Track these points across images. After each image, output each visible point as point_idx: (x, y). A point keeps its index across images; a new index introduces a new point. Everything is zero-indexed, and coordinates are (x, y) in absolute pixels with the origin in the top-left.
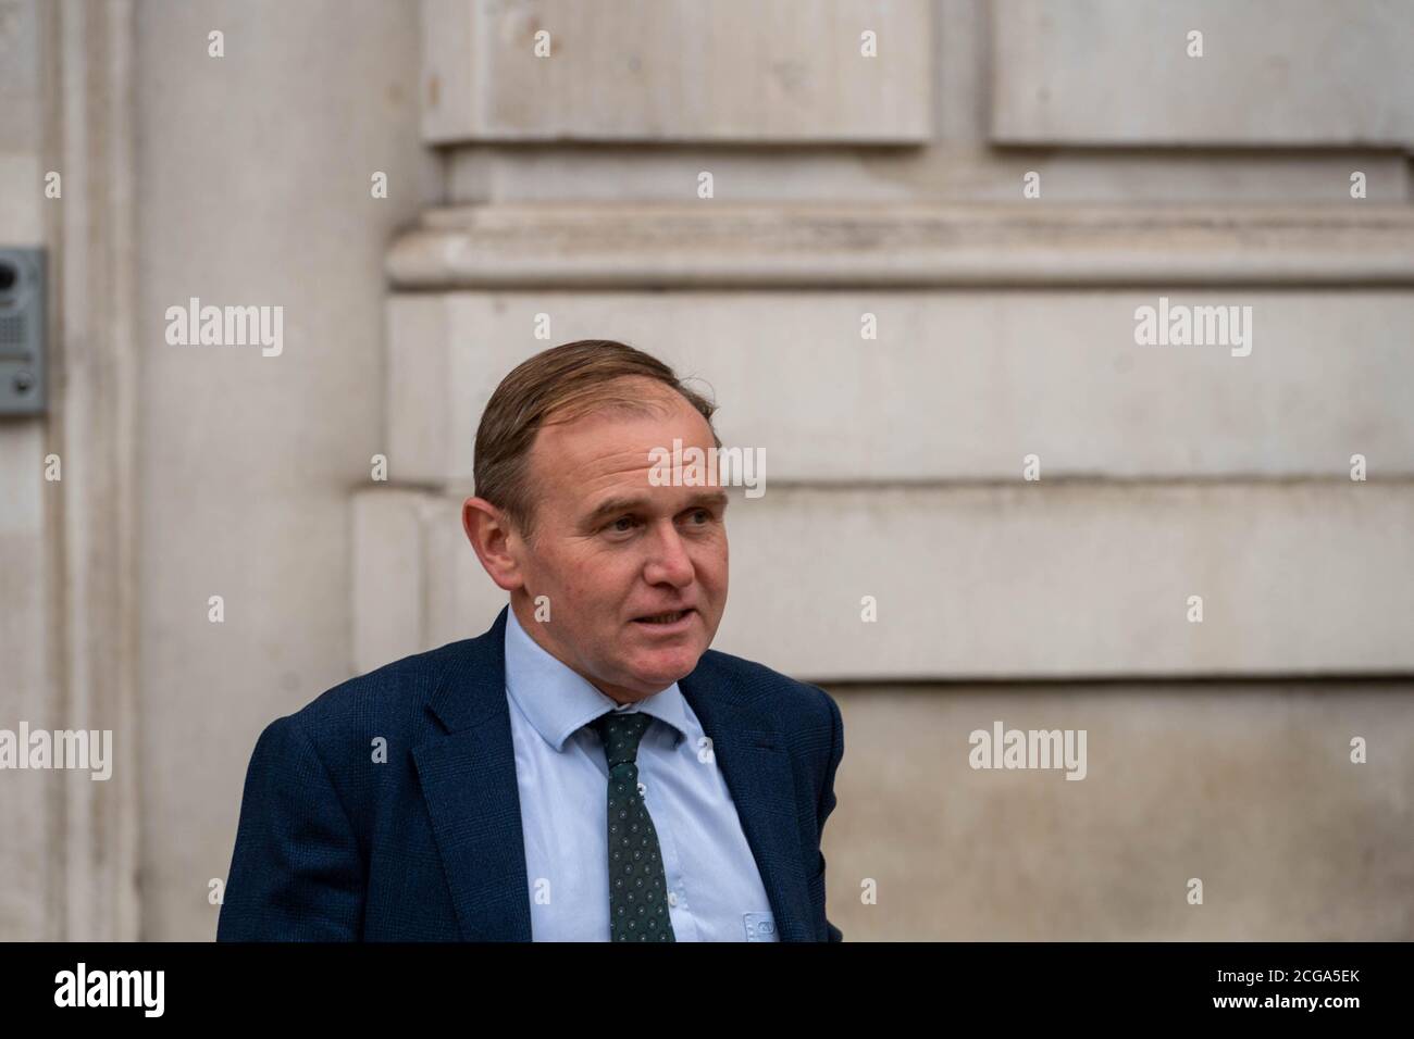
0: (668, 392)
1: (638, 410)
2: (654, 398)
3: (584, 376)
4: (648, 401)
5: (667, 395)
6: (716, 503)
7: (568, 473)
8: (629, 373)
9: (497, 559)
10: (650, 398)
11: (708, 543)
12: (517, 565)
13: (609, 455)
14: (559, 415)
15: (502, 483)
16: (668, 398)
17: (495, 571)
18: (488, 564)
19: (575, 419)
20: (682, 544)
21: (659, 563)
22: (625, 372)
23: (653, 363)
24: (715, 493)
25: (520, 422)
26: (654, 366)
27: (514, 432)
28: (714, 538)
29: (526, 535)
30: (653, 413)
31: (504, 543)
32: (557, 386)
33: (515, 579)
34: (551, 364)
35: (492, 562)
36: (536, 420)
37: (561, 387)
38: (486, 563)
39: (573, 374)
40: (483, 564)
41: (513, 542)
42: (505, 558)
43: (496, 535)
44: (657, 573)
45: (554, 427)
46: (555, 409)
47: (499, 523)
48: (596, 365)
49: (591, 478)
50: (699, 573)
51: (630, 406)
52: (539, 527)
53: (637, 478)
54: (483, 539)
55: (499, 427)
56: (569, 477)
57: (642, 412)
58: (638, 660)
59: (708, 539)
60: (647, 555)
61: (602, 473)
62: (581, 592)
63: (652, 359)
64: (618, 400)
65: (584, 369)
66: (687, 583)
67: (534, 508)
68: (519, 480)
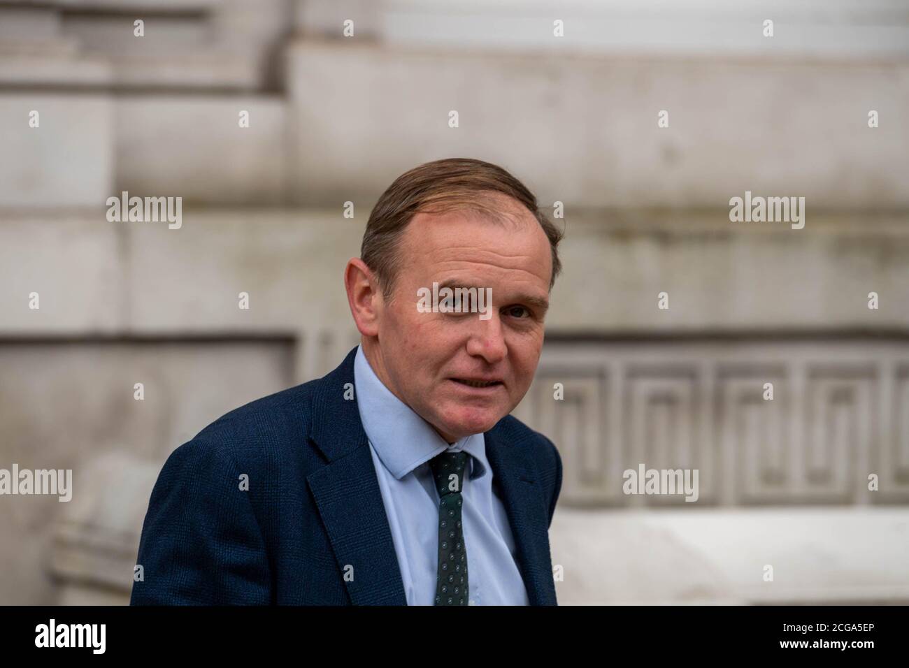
0: (522, 210)
1: (493, 217)
2: (510, 212)
3: (460, 183)
4: (504, 214)
5: (521, 213)
6: (537, 305)
7: (426, 253)
8: (496, 189)
9: (363, 310)
10: (505, 212)
11: (526, 335)
12: (376, 317)
13: (460, 246)
14: (430, 207)
15: (377, 251)
16: (522, 216)
17: (359, 319)
18: (356, 313)
19: (443, 212)
20: (502, 331)
21: (480, 340)
22: (492, 187)
23: (519, 187)
24: (539, 298)
25: (402, 207)
26: (519, 190)
27: (395, 213)
28: (532, 332)
29: (387, 295)
30: (504, 224)
31: (371, 299)
32: (438, 185)
33: (373, 328)
34: (439, 169)
35: (359, 311)
36: (414, 207)
37: (439, 187)
38: (355, 311)
39: (453, 179)
40: (352, 310)
41: (377, 299)
42: (370, 311)
43: (367, 291)
44: (476, 347)
45: (425, 214)
46: (429, 201)
47: (370, 282)
48: (473, 177)
49: (442, 260)
50: (512, 355)
51: (487, 213)
52: (397, 290)
53: (478, 269)
54: (356, 293)
55: (388, 207)
56: (427, 257)
57: (496, 220)
58: (445, 410)
59: (527, 331)
60: (473, 332)
61: (451, 258)
62: (414, 346)
63: (521, 185)
64: (480, 206)
65: (462, 178)
66: (499, 360)
67: (397, 274)
68: (390, 251)
